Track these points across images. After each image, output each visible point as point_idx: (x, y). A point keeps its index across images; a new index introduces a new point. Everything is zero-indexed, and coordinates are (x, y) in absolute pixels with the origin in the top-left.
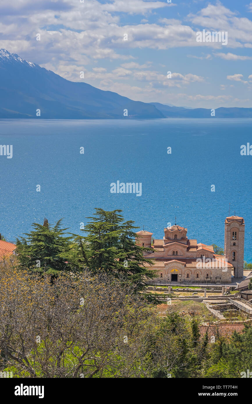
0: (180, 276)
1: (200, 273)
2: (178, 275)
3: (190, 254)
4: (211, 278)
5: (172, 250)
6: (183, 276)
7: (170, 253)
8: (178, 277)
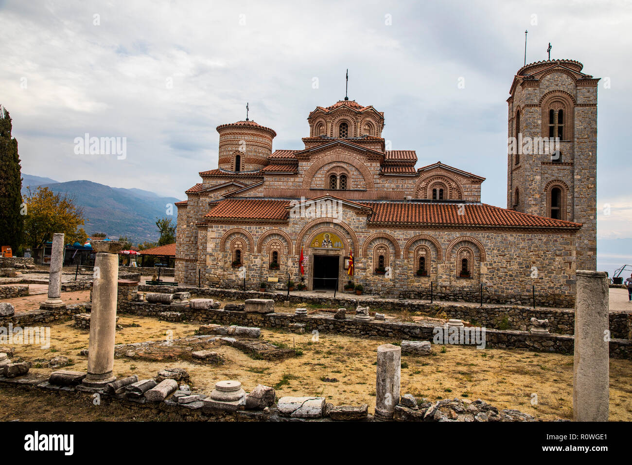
0: (348, 264)
1: (433, 254)
2: (341, 260)
3: (393, 186)
4: (479, 278)
5: (326, 168)
6: (360, 265)
7: (319, 179)
8: (341, 269)
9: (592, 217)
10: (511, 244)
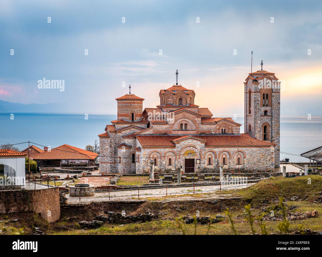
0: (198, 162)
1: (228, 156)
2: (195, 161)
3: (206, 128)
4: (244, 164)
5: (179, 121)
6: (203, 162)
7: (176, 126)
8: (195, 163)
9: (278, 137)
10: (254, 152)
